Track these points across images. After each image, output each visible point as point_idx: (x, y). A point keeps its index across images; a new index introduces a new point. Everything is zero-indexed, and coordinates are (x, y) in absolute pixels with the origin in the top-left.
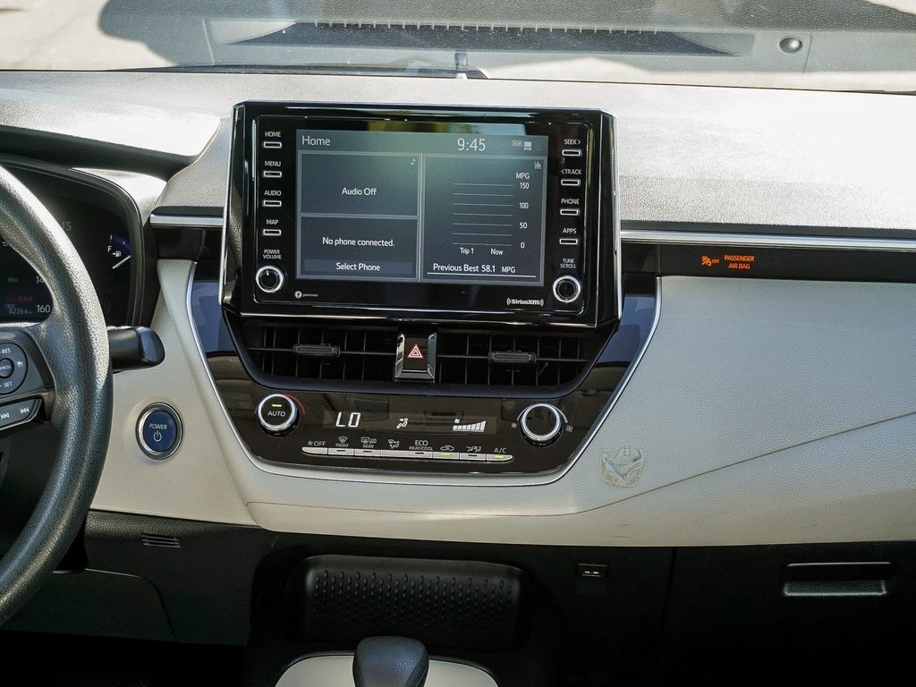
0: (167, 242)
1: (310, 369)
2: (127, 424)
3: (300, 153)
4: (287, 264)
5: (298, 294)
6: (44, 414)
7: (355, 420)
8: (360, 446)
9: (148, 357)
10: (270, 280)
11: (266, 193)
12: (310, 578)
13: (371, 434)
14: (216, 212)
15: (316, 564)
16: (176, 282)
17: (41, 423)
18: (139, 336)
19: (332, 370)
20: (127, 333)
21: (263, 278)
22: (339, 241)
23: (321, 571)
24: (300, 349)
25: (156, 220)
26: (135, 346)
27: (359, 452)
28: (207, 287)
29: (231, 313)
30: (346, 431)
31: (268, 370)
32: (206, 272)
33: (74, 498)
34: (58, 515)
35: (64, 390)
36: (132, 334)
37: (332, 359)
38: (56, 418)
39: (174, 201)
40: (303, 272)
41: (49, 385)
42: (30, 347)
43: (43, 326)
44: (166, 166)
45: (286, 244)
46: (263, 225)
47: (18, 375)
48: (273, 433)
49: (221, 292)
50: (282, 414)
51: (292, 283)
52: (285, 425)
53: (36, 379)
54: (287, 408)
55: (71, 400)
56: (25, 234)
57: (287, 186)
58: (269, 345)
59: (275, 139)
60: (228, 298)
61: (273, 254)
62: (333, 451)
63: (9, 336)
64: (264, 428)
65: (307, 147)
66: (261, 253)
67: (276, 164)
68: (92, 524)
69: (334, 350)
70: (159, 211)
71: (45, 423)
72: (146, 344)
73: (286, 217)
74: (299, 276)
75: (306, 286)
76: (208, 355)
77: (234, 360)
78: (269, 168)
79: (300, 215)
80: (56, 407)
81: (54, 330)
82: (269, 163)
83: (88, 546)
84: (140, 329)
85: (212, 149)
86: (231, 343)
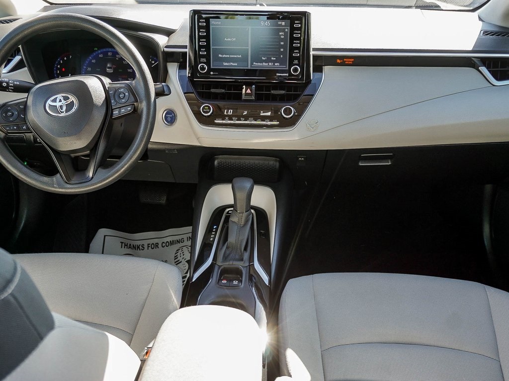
0: (170, 57)
1: (216, 97)
2: (160, 115)
3: (211, 27)
4: (208, 63)
5: (212, 73)
6: (135, 110)
7: (230, 112)
8: (232, 120)
9: (166, 93)
10: (203, 68)
11: (201, 40)
12: (216, 162)
13: (235, 116)
14: (185, 47)
15: (217, 158)
16: (173, 70)
17: (134, 113)
18: (163, 86)
19: (223, 97)
20: (159, 85)
21: (200, 68)
22: (224, 56)
23: (219, 160)
24: (213, 90)
25: (166, 50)
26: (162, 89)
27: (232, 122)
28: (183, 71)
29: (191, 79)
30: (228, 116)
31: (203, 97)
32: (182, 67)
33: (146, 136)
34: (141, 141)
35: (141, 102)
36: (161, 86)
37: (222, 94)
38: (139, 111)
39: (171, 44)
40: (213, 66)
41: (136, 101)
42: (130, 89)
43: (134, 82)
44: (168, 33)
45: (208, 57)
46: (200, 50)
47: (127, 98)
48: (205, 116)
49: (187, 72)
50: (208, 110)
51: (210, 70)
52: (209, 114)
53: (132, 99)
54: (210, 109)
55: (143, 106)
56: (126, 52)
57: (207, 37)
58: (203, 89)
59: (203, 22)
60: (190, 75)
61: (204, 60)
62: (224, 122)
63: (123, 85)
64: (203, 115)
65: (213, 25)
66: (200, 60)
67: (204, 30)
68: (150, 146)
69: (223, 91)
70: (167, 47)
71: (135, 114)
72: (165, 89)
73: (207, 48)
74: (212, 67)
75: (214, 70)
76: (185, 93)
77: (193, 95)
78: (201, 32)
79: (212, 47)
80: (139, 107)
81: (137, 83)
82: (201, 30)
83: (148, 153)
84: (163, 84)
85: (182, 28)
86: (191, 89)
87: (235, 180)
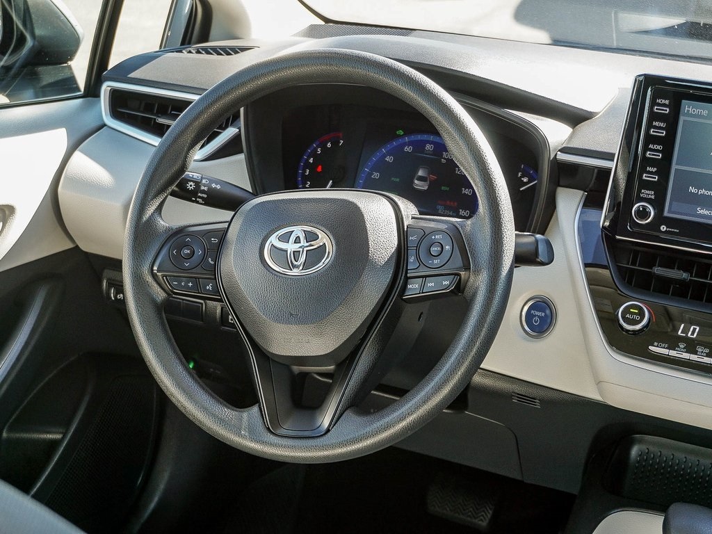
0: (566, 174)
1: (665, 287)
2: (517, 307)
3: (682, 119)
4: (659, 203)
5: (663, 228)
6: (460, 288)
7: (694, 332)
8: (695, 353)
9: (541, 258)
10: (643, 214)
11: (651, 146)
12: (635, 451)
13: (705, 345)
14: (609, 156)
15: (640, 442)
16: (569, 205)
17: (456, 295)
18: (537, 241)
19: (681, 291)
20: (528, 239)
21: (638, 211)
22: (702, 192)
23: (644, 447)
24: (658, 270)
25: (561, 156)
26: (533, 248)
27: (694, 357)
28: (592, 214)
29: (609, 235)
30: (685, 340)
31: (630, 283)
32: (593, 201)
33: (472, 354)
34: (459, 363)
35: (477, 272)
36: (531, 239)
37: (682, 283)
38: (468, 293)
39: (576, 144)
40: (669, 211)
41: (467, 267)
42: (457, 237)
43: (469, 222)
44: (574, 117)
45: (660, 189)
46: (643, 170)
47: (446, 256)
48: (627, 331)
49: (602, 218)
50: (637, 318)
51: (660, 219)
52: (638, 327)
53: (458, 261)
54: (642, 314)
55: (479, 282)
56: (466, 151)
57: (668, 143)
58: (634, 263)
59: (664, 105)
60: (607, 224)
61: (649, 194)
62: (673, 353)
63: (443, 227)
64: (621, 327)
65: (688, 114)
66: (639, 192)
67: (662, 125)
68: (477, 379)
69: (685, 275)
70: (564, 150)
71: (459, 296)
72: (542, 248)
73: (664, 167)
74: (666, 214)
75: (670, 222)
76: (586, 265)
77: (606, 272)
78: (655, 127)
79: (674, 167)
80: (469, 284)
81: (476, 227)
82: (656, 124)
83: (470, 396)
84: (538, 236)
85: (612, 110)
86: (605, 258)
87: (674, 508)
